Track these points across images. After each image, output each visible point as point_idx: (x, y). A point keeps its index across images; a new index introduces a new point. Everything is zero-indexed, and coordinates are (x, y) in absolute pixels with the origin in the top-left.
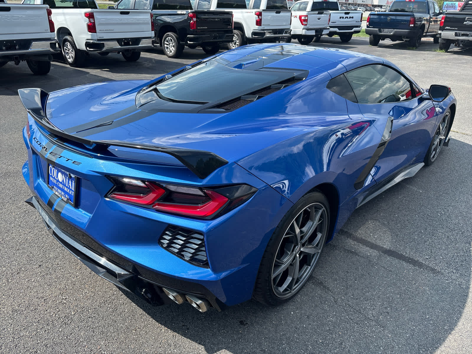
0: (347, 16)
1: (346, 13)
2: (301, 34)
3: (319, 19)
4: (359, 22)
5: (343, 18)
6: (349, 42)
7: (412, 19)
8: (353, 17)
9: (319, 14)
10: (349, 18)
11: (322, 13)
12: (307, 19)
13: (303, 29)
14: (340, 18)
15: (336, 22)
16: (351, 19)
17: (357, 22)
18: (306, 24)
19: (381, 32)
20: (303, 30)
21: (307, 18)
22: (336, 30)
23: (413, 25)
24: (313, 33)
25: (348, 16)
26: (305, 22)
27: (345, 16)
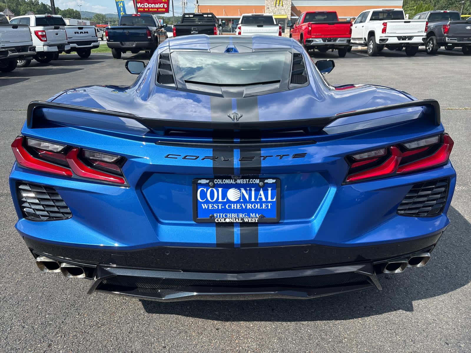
0: (81, 31)
1: (80, 28)
2: (43, 51)
3: (57, 34)
4: (95, 37)
5: (78, 33)
6: (89, 57)
7: (148, 32)
8: (87, 32)
9: (55, 28)
10: (84, 33)
11: (58, 28)
12: (46, 35)
13: (43, 45)
14: (75, 33)
15: (72, 38)
16: (86, 34)
17: (92, 37)
18: (46, 39)
19: (124, 45)
20: (44, 47)
21: (44, 34)
22: (75, 45)
23: (150, 37)
24: (55, 49)
25: (83, 31)
26: (43, 38)
27: (80, 31)
